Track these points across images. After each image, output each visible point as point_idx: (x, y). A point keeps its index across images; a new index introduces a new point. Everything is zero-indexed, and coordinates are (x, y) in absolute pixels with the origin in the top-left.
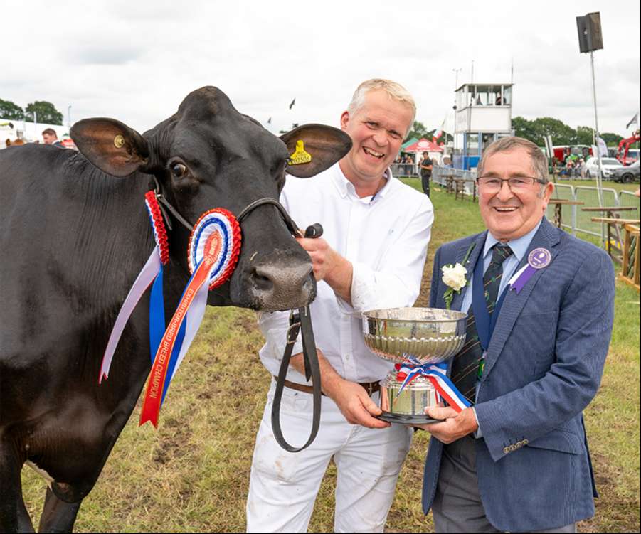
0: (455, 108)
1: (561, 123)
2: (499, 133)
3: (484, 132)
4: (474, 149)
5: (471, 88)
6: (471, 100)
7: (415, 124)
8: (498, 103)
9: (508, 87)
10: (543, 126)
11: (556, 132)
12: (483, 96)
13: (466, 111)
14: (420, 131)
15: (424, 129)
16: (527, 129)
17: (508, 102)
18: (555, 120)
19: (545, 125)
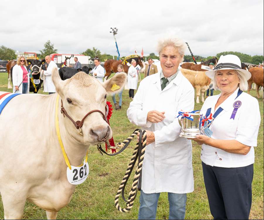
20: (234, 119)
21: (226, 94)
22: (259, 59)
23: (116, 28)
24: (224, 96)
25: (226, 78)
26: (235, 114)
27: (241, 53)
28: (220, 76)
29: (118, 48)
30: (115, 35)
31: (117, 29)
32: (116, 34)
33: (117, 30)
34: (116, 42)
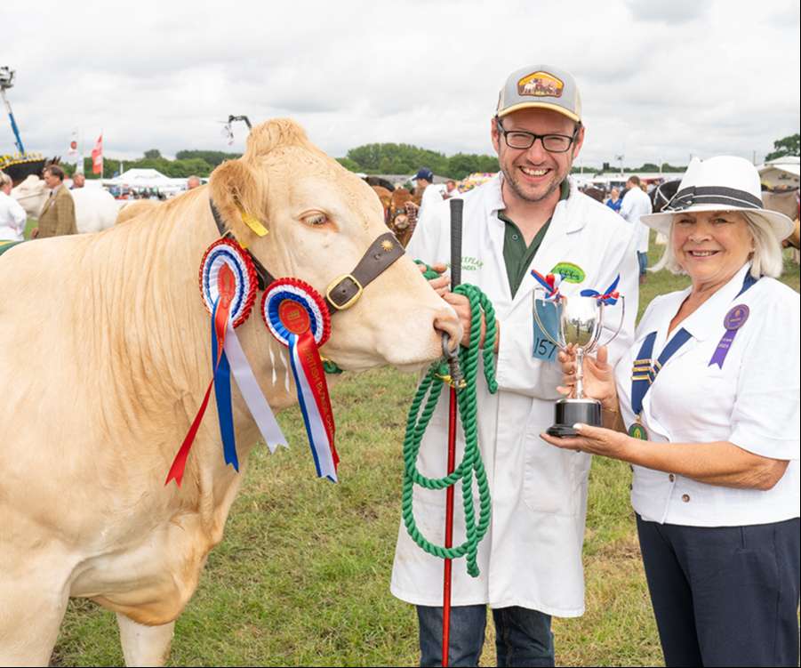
20: (721, 367)
21: (704, 288)
22: (467, 165)
23: (7, 68)
24: (700, 294)
25: (708, 234)
26: (728, 349)
27: (419, 148)
28: (687, 225)
29: (20, 135)
30: (7, 90)
31: (10, 70)
32: (9, 87)
33: (12, 73)
34: (11, 116)
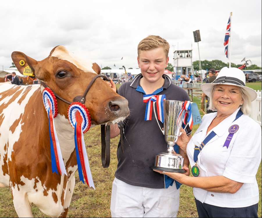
0: (174, 59)
1: (221, 62)
2: (188, 67)
3: (183, 67)
4: (180, 72)
5: (178, 52)
6: (178, 56)
7: (168, 64)
8: (187, 56)
9: (190, 51)
10: (215, 63)
11: (220, 65)
12: (183, 54)
13: (176, 60)
14: (170, 67)
15: (172, 66)
16: (209, 64)
17: (191, 56)
18: (219, 61)
19: (216, 62)
24: (220, 118)
25: (228, 96)
26: (230, 141)
